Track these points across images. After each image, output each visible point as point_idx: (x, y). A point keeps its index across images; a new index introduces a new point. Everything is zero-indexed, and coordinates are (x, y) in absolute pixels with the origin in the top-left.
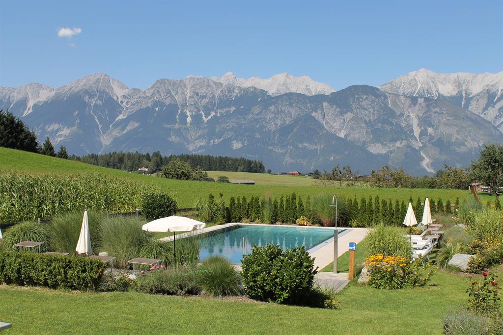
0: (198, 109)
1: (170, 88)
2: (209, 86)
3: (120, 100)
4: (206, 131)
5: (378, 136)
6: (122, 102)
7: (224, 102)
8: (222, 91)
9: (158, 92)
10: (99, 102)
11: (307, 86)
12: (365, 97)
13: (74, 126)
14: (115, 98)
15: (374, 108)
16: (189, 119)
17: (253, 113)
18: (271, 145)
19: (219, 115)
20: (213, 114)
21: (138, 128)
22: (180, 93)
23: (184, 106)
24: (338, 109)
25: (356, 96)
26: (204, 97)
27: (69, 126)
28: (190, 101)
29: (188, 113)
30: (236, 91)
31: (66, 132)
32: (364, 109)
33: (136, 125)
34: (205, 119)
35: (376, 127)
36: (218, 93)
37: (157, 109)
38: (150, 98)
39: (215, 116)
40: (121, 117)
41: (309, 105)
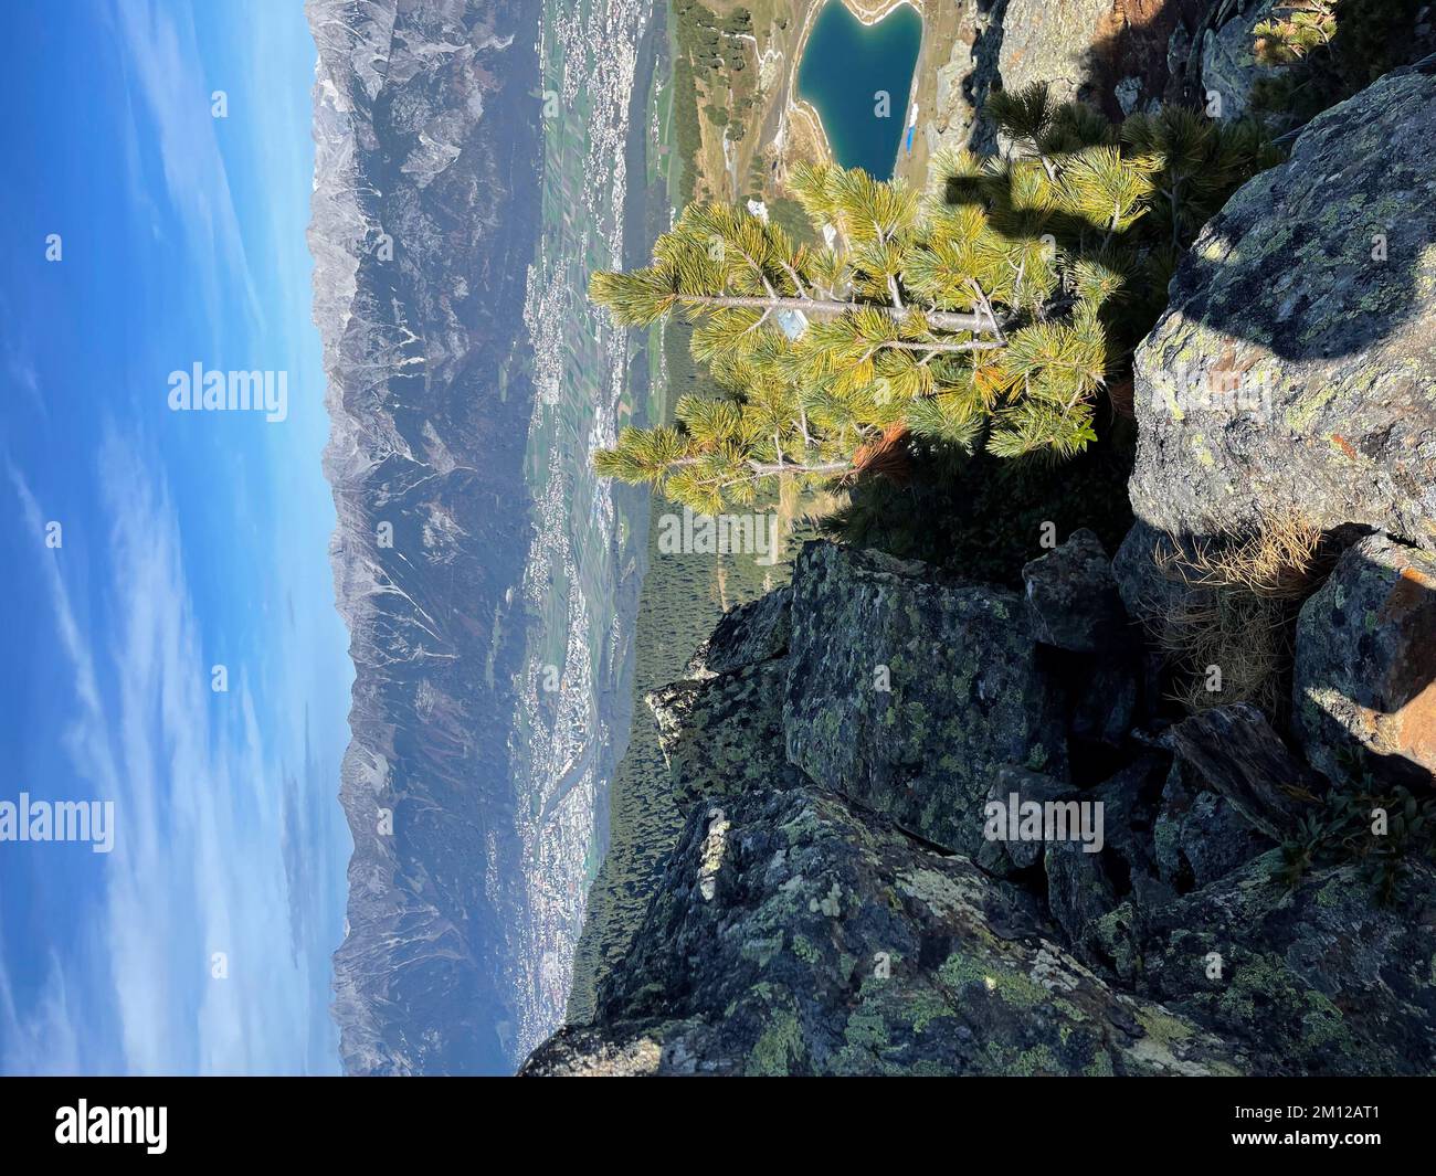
0: (396, 350)
1: (359, 392)
2: (355, 338)
3: (379, 461)
4: (435, 334)
5: (456, 102)
6: (382, 458)
7: (385, 314)
8: (364, 319)
9: (368, 407)
10: (384, 487)
11: (331, 198)
12: (394, 113)
13: (428, 509)
14: (375, 468)
15: (411, 102)
16: (414, 360)
17: (412, 270)
18: (471, 242)
19: (406, 321)
20: (404, 329)
21: (433, 421)
22: (367, 378)
23: (390, 369)
24: (414, 152)
25: (393, 125)
26: (376, 343)
27: (428, 513)
28: (383, 363)
29: (404, 362)
30: (364, 298)
31: (438, 517)
32: (413, 115)
33: (429, 425)
34: (414, 338)
35: (441, 102)
36: (367, 325)
37: (397, 406)
38: (380, 417)
39: (407, 326)
40: (408, 456)
41: (398, 193)
